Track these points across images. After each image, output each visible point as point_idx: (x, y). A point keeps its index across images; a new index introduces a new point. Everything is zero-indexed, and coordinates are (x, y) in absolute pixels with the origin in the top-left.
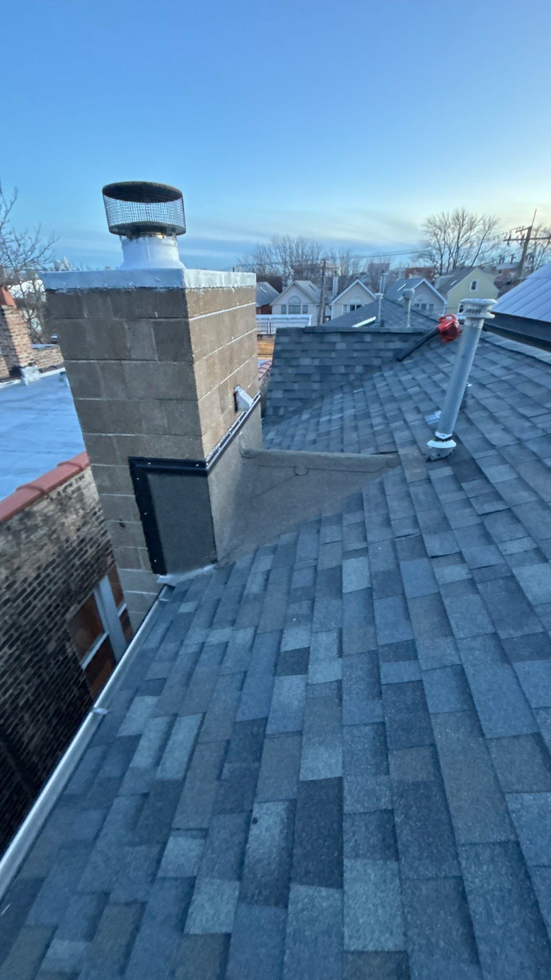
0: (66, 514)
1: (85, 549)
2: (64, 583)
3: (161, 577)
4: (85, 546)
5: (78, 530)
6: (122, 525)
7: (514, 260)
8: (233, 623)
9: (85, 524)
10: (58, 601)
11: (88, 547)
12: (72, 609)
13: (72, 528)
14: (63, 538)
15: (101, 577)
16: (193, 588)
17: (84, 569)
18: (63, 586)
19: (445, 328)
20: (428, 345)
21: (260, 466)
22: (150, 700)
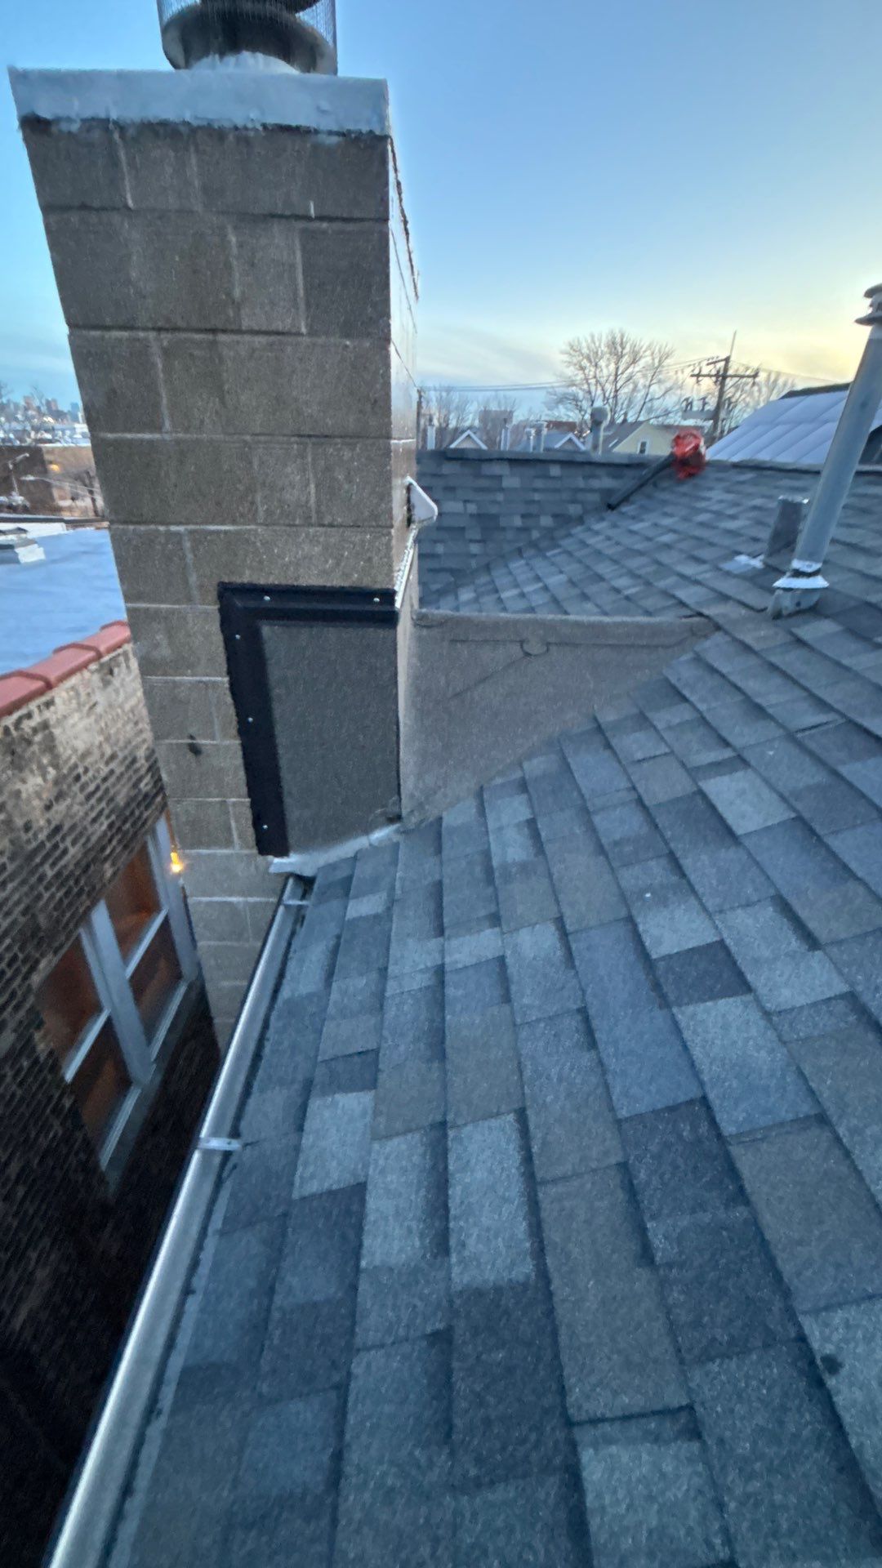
0: (23, 775)
1: (62, 846)
2: (24, 913)
3: (277, 860)
4: (63, 839)
5: (48, 807)
6: (195, 750)
7: (707, 408)
8: (495, 920)
9: (60, 796)
10: (16, 949)
11: (69, 841)
12: (42, 965)
13: (36, 803)
14: (19, 822)
15: (94, 903)
16: (363, 871)
17: (62, 885)
18: (22, 920)
19: (685, 453)
20: (655, 485)
21: (454, 641)
22: (354, 1102)
